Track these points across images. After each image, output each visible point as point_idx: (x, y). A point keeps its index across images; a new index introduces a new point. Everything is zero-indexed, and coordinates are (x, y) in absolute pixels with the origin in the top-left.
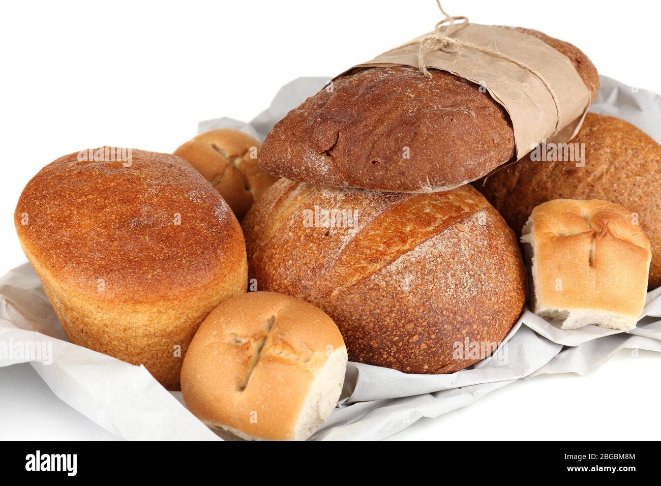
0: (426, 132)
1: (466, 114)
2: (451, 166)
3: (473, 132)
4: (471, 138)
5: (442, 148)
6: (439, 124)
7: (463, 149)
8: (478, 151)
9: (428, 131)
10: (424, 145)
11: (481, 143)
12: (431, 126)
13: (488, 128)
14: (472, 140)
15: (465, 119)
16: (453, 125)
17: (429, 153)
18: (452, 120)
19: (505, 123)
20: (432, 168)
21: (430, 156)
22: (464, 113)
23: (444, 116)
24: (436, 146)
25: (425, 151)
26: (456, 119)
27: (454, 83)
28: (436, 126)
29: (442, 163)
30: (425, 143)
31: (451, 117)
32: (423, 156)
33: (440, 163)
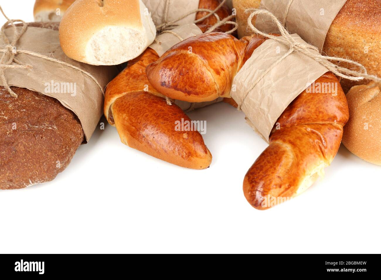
0: (24, 149)
1: (51, 130)
2: (47, 171)
3: (58, 142)
4: (57, 147)
5: (38, 160)
6: (33, 143)
7: (53, 157)
8: (63, 154)
9: (25, 149)
10: (24, 160)
11: (64, 147)
12: (27, 144)
13: (67, 133)
14: (58, 148)
15: (51, 134)
16: (43, 141)
17: (29, 165)
18: (42, 138)
19: (76, 121)
20: (33, 174)
21: (30, 167)
22: (49, 130)
23: (35, 135)
24: (33, 159)
25: (26, 164)
26: (45, 136)
27: (35, 100)
28: (31, 144)
29: (40, 170)
30: (25, 158)
31: (41, 136)
32: (25, 168)
33: (39, 170)
